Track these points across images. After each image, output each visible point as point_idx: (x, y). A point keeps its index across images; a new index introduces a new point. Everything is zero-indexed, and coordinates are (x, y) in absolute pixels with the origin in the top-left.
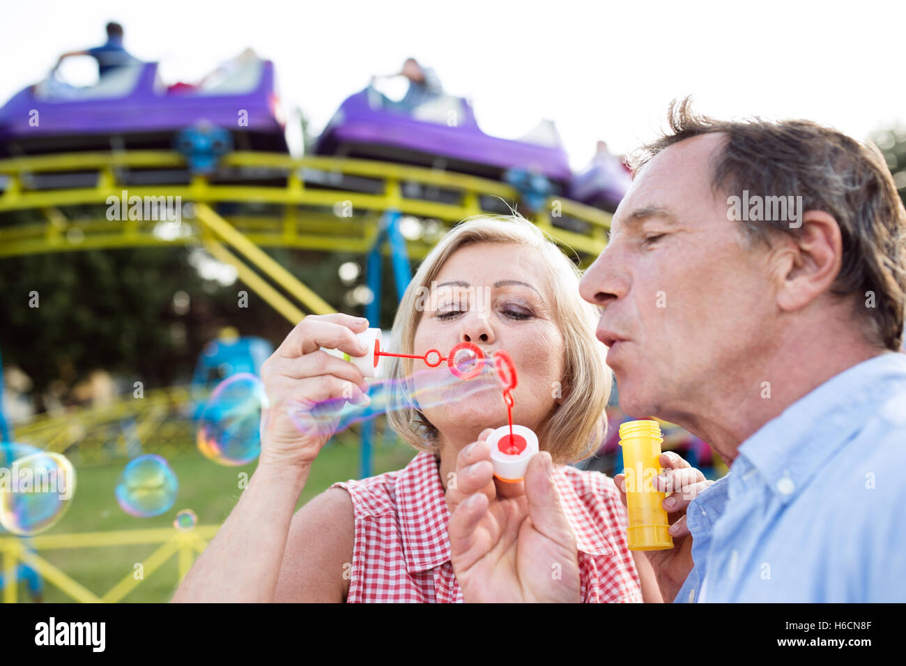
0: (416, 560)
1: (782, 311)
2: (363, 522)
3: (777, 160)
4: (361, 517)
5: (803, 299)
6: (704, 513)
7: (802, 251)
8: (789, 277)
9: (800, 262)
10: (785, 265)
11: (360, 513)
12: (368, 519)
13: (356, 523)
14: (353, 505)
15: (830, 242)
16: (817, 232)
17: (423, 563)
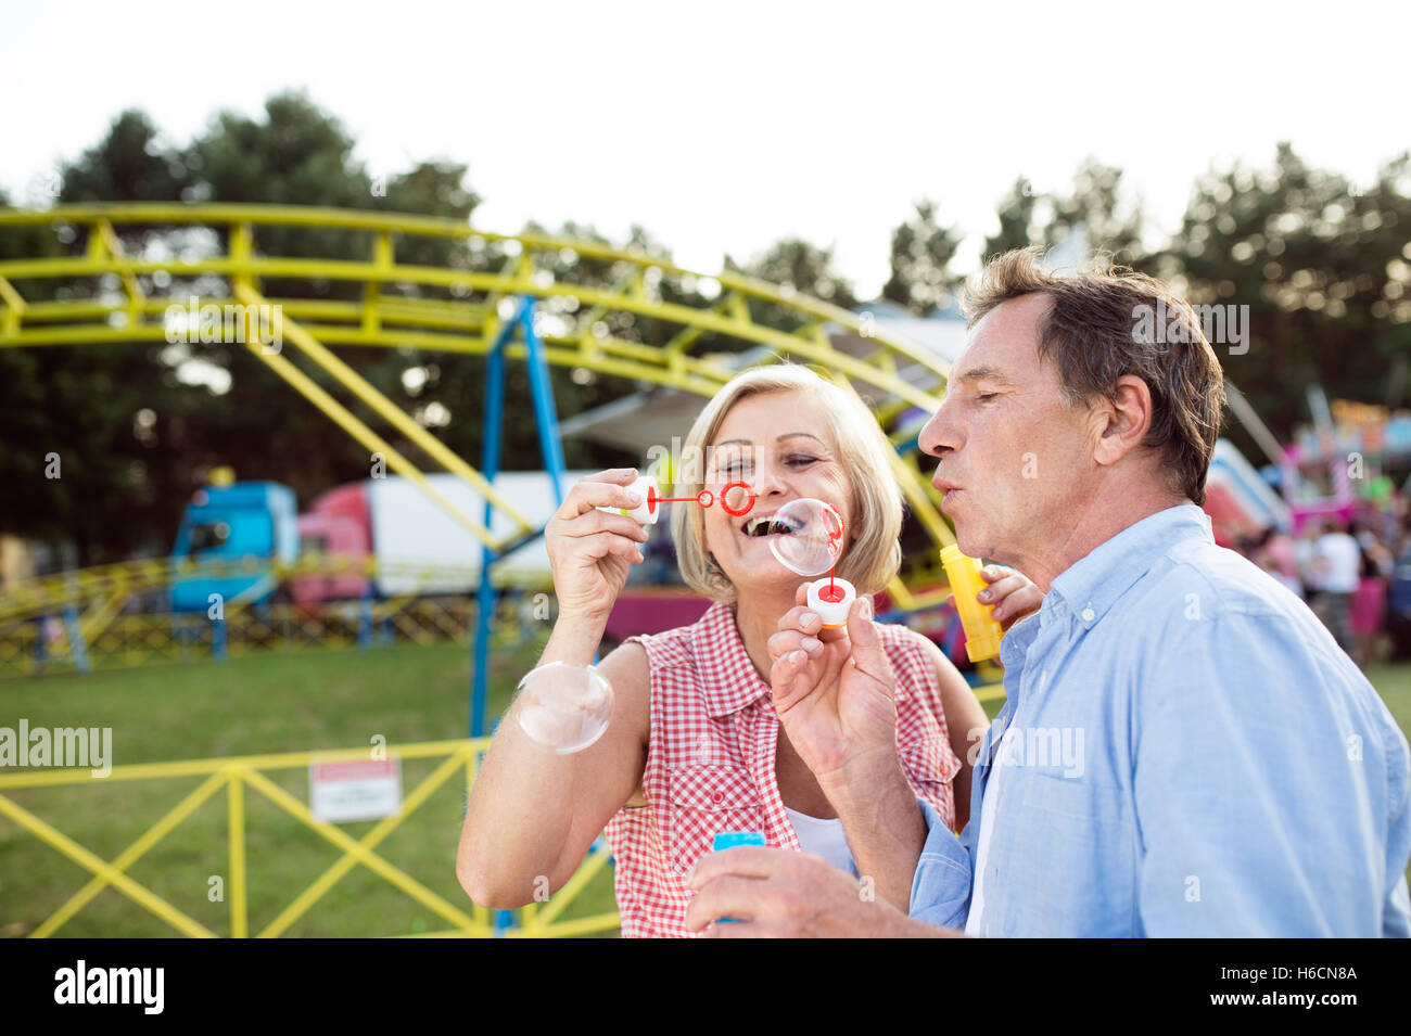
0: (717, 706)
1: (1099, 465)
2: (659, 674)
3: (1096, 327)
4: (656, 669)
5: (1117, 455)
6: (1016, 646)
7: (1117, 410)
8: (1105, 434)
9: (1115, 420)
10: (1101, 424)
11: (655, 665)
12: (663, 670)
13: (652, 674)
14: (648, 657)
15: (1142, 405)
16: (1130, 394)
17: (723, 709)
